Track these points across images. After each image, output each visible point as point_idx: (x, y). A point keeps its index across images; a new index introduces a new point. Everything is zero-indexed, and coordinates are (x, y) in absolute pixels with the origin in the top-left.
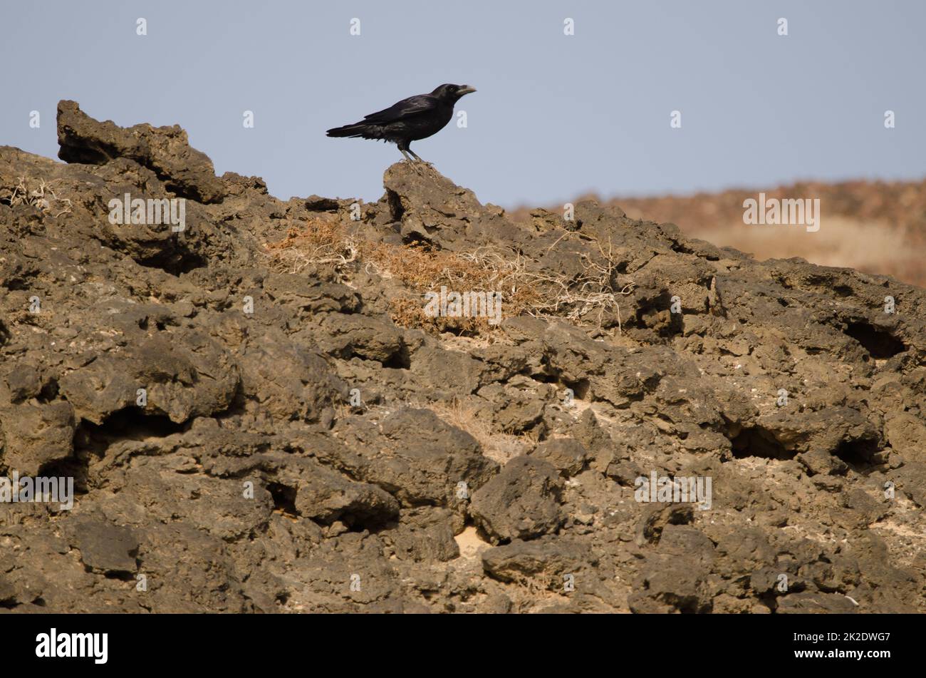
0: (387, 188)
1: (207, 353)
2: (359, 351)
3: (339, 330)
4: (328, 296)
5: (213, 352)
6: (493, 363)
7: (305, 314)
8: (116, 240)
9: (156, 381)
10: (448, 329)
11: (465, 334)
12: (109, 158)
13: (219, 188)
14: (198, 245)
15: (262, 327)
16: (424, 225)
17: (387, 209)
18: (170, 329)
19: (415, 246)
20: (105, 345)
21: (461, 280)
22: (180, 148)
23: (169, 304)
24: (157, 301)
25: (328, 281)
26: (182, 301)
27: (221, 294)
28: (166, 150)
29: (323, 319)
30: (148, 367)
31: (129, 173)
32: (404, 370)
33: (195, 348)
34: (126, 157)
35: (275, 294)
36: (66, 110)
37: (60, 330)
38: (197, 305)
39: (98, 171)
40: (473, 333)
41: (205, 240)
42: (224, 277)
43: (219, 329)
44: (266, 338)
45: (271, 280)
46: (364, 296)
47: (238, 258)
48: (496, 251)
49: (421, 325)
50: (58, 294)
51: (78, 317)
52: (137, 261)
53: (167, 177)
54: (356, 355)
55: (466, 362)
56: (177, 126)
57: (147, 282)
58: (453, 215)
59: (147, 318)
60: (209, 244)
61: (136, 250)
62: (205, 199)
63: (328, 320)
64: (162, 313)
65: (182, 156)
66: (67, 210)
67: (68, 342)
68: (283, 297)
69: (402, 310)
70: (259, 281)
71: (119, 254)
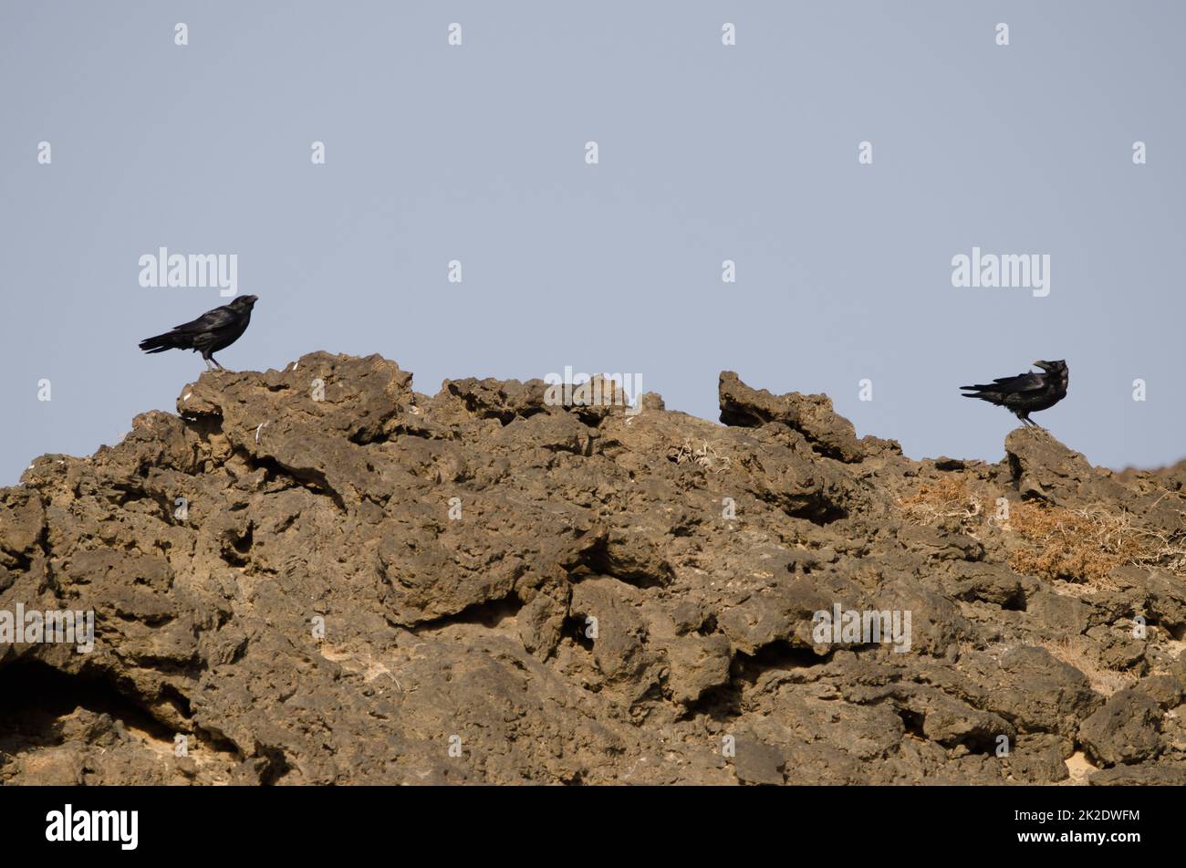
0: (1008, 452)
1: (847, 594)
2: (982, 595)
3: (964, 576)
4: (954, 546)
5: (852, 593)
6: (1101, 607)
7: (934, 561)
8: (769, 494)
9: (802, 618)
10: (1060, 576)
11: (1076, 581)
12: (764, 422)
13: (859, 449)
14: (840, 499)
15: (895, 572)
16: (1040, 484)
17: (1007, 469)
18: (815, 573)
19: (1032, 503)
20: (758, 586)
21: (1073, 533)
22: (825, 413)
23: (814, 551)
24: (804, 548)
25: (954, 532)
26: (825, 548)
27: (859, 543)
28: (814, 415)
29: (950, 566)
30: (795, 605)
31: (781, 435)
32: (1021, 612)
33: (836, 590)
34: (778, 421)
35: (907, 543)
36: (727, 379)
37: (719, 572)
38: (839, 552)
39: (754, 433)
40: (1083, 580)
41: (846, 495)
42: (863, 527)
43: (858, 573)
44: (899, 582)
45: (904, 531)
46: (987, 546)
47: (875, 511)
48: (1104, 507)
49: (1036, 572)
50: (717, 541)
51: (735, 560)
52: (787, 512)
53: (814, 439)
54: (978, 598)
55: (1076, 606)
56: (824, 395)
57: (795, 531)
58: (1067, 476)
59: (795, 563)
60: (849, 498)
61: (786, 503)
62: (847, 458)
63: (954, 567)
64: (808, 558)
65: (828, 420)
66: (726, 467)
67: (726, 582)
68: (914, 546)
69: (1020, 559)
70: (894, 532)
71: (771, 506)
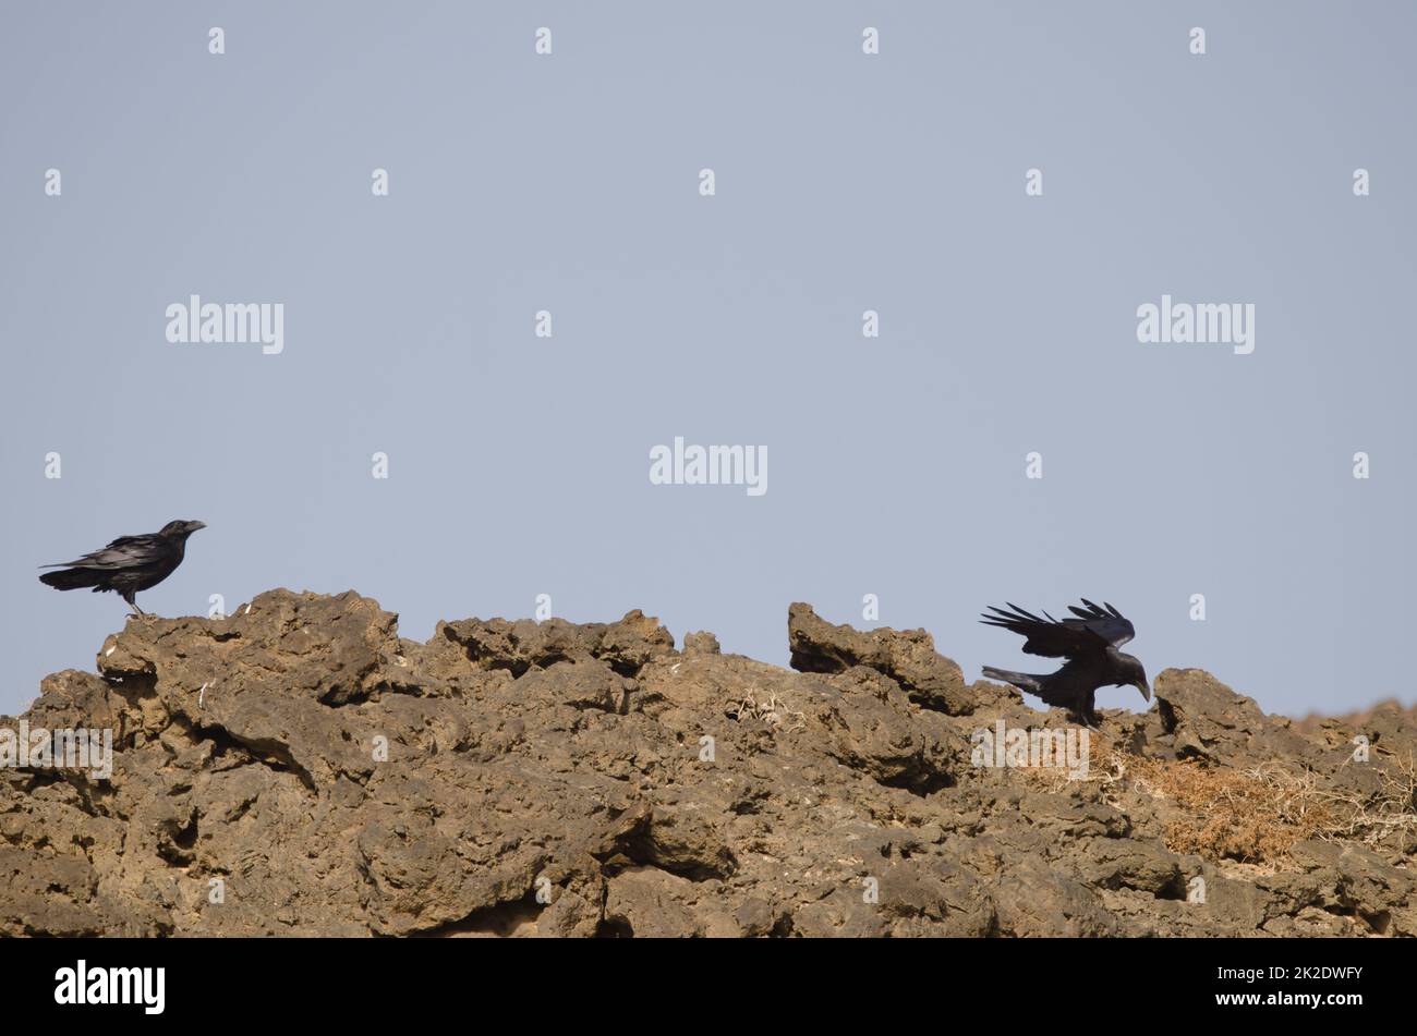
0: (1158, 697)
1: (957, 883)
2: (1129, 881)
3: (1105, 857)
4: (1092, 819)
5: (965, 882)
6: (1281, 893)
7: (1067, 838)
8: (855, 757)
9: (901, 916)
10: (1228, 855)
11: (1248, 861)
12: (846, 665)
13: (969, 698)
14: (946, 762)
15: (1018, 854)
16: (1200, 738)
17: (1158, 720)
18: (916, 857)
19: (1190, 762)
20: (844, 875)
21: (1243, 800)
22: (925, 654)
23: (914, 829)
24: (901, 826)
25: (1092, 802)
26: (929, 825)
27: (972, 817)
28: (910, 656)
29: (1088, 845)
30: (892, 899)
31: (868, 682)
32: (1180, 902)
33: (944, 878)
34: (865, 664)
35: (1032, 816)
36: (797, 612)
37: (794, 859)
38: (946, 830)
39: (835, 681)
40: (1257, 859)
41: (954, 756)
42: (976, 797)
43: (971, 856)
44: (1023, 866)
45: (1028, 801)
46: (1134, 818)
47: (990, 776)
48: (1282, 766)
49: (1198, 850)
50: (791, 819)
51: (814, 843)
52: (878, 781)
53: (911, 687)
54: (1124, 884)
55: (1249, 893)
56: (922, 629)
57: (889, 803)
58: (1232, 727)
59: (890, 844)
60: (958, 761)
61: (877, 768)
62: (953, 712)
63: (1093, 845)
64: (907, 838)
65: (927, 662)
66: (800, 724)
67: (803, 871)
68: (1041, 820)
69: (1176, 834)
70: (1015, 802)
71: (858, 773)
